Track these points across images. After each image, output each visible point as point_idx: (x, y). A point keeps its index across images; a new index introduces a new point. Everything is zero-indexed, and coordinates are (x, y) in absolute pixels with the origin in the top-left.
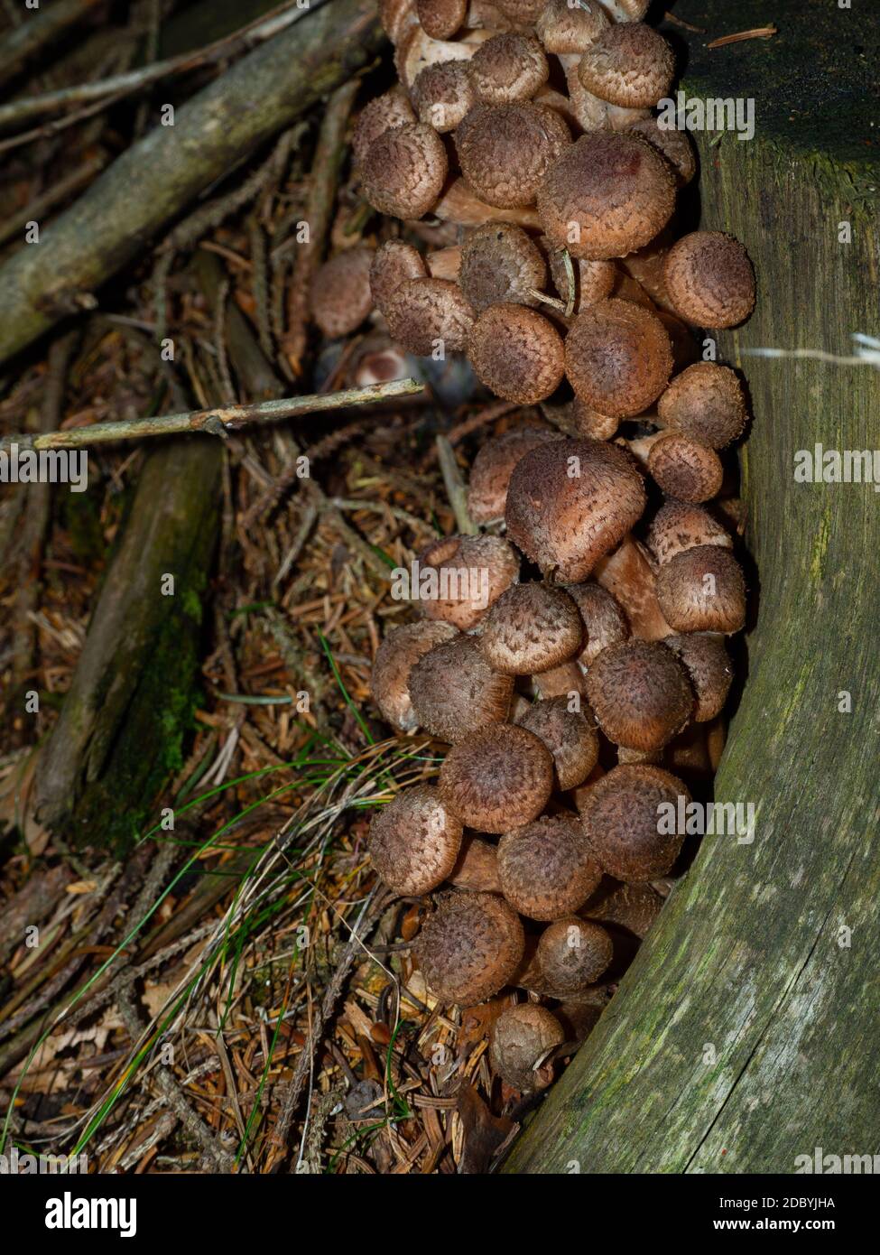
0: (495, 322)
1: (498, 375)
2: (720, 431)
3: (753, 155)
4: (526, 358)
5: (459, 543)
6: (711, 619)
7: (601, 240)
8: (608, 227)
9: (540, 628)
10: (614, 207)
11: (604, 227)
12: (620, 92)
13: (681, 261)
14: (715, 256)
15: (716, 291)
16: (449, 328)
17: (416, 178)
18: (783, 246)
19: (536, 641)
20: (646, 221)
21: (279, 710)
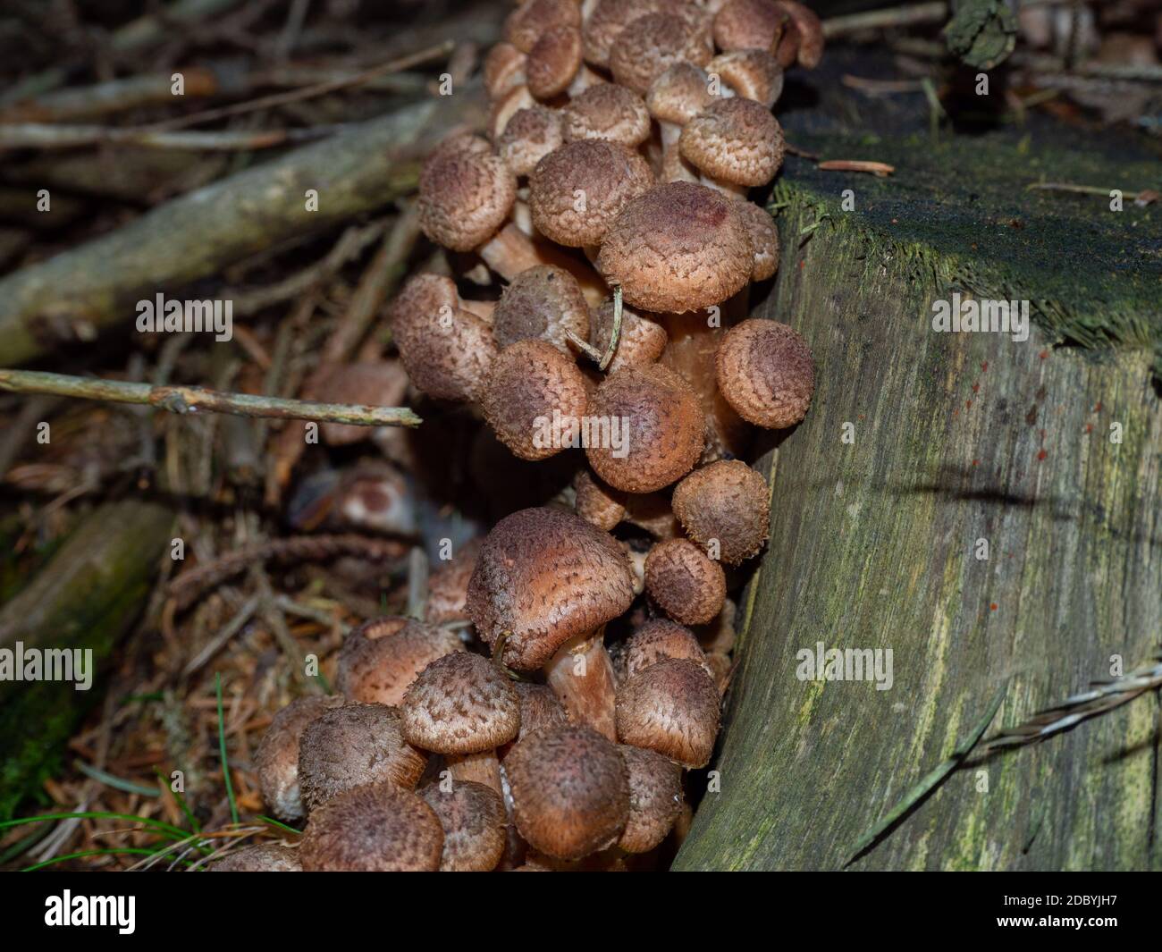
0: (520, 354)
1: (506, 411)
2: (735, 535)
3: (845, 248)
4: (543, 398)
5: (406, 623)
6: (672, 739)
7: (661, 284)
8: (673, 271)
9: (473, 701)
10: (685, 251)
11: (668, 271)
12: (719, 159)
13: (740, 339)
14: (779, 342)
15: (770, 378)
16: (467, 365)
17: (478, 201)
18: (854, 347)
19: (464, 714)
20: (715, 279)
21: (142, 800)
